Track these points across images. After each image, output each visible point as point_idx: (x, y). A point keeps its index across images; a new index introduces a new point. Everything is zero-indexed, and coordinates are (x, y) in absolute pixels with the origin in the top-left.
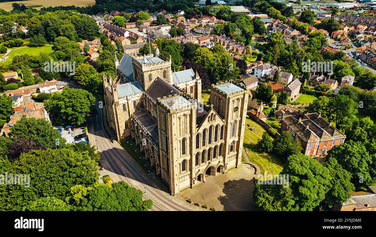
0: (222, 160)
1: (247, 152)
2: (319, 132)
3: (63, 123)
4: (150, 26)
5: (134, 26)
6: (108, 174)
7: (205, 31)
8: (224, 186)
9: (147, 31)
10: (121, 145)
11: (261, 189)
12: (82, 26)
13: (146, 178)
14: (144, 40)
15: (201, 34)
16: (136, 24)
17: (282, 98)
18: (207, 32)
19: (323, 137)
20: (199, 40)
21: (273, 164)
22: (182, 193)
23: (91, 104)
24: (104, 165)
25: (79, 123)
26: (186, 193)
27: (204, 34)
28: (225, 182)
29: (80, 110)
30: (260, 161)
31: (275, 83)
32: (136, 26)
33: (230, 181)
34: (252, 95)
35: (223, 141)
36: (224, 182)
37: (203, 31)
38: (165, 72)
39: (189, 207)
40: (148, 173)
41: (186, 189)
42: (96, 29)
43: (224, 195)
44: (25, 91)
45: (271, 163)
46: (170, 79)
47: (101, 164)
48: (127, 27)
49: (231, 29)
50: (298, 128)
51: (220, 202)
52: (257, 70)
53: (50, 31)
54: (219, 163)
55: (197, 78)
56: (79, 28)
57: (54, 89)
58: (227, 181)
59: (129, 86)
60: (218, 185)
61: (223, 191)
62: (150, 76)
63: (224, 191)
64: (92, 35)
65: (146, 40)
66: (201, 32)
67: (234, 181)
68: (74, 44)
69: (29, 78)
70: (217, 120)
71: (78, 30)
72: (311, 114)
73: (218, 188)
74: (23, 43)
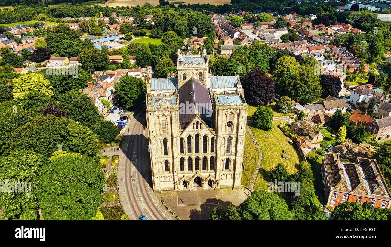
0: (213, 174)
1: (257, 178)
2: (356, 182)
3: (118, 104)
4: (268, 29)
5: (251, 27)
6: (119, 155)
7: (323, 40)
8: (206, 201)
9: (259, 34)
11: (216, 214)
12: (194, 23)
14: (249, 42)
15: (319, 42)
16: (253, 25)
17: (358, 133)
18: (326, 42)
19: (356, 190)
20: (309, 49)
22: (163, 192)
23: (141, 92)
24: (123, 147)
25: (127, 106)
26: (166, 194)
27: (322, 43)
28: (210, 199)
29: (129, 95)
31: (363, 113)
32: (253, 27)
33: (215, 199)
34: (324, 121)
35: (214, 154)
36: (208, 198)
37: (321, 40)
38: (201, 74)
39: (159, 207)
41: (169, 190)
42: (207, 28)
43: (199, 209)
44: (118, 73)
46: (206, 81)
47: (121, 145)
48: (243, 28)
50: (332, 170)
51: (190, 214)
52: (354, 93)
53: (168, 25)
54: (208, 177)
55: (238, 86)
56: (191, 24)
57: (139, 75)
58: (212, 198)
59: (167, 81)
60: (201, 199)
62: (185, 75)
63: (202, 206)
64: (202, 32)
65: (251, 43)
67: (220, 200)
68: (178, 39)
69: (127, 63)
70: (204, 130)
71: (191, 26)
72: (365, 159)
73: (198, 201)
74: (146, 33)
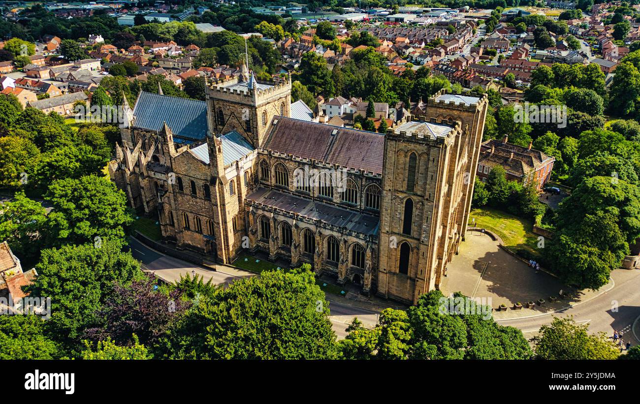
4: (51, 66)
5: (10, 68)
7: (180, 64)
8: (477, 271)
9: (52, 75)
10: (235, 268)
13: (350, 305)
14: (62, 89)
15: (174, 69)
16: (13, 64)
18: (186, 65)
20: (182, 78)
21: (502, 220)
27: (180, 68)
28: (473, 265)
30: (483, 221)
32: (15, 68)
33: (477, 262)
36: (470, 266)
37: (176, 64)
38: (282, 106)
40: (344, 295)
43: (489, 283)
45: (497, 220)
49: (230, 54)
51: (497, 295)
52: (331, 107)
58: (473, 263)
61: (483, 279)
62: (265, 113)
66: (172, 66)
67: (480, 259)
73: (473, 278)
